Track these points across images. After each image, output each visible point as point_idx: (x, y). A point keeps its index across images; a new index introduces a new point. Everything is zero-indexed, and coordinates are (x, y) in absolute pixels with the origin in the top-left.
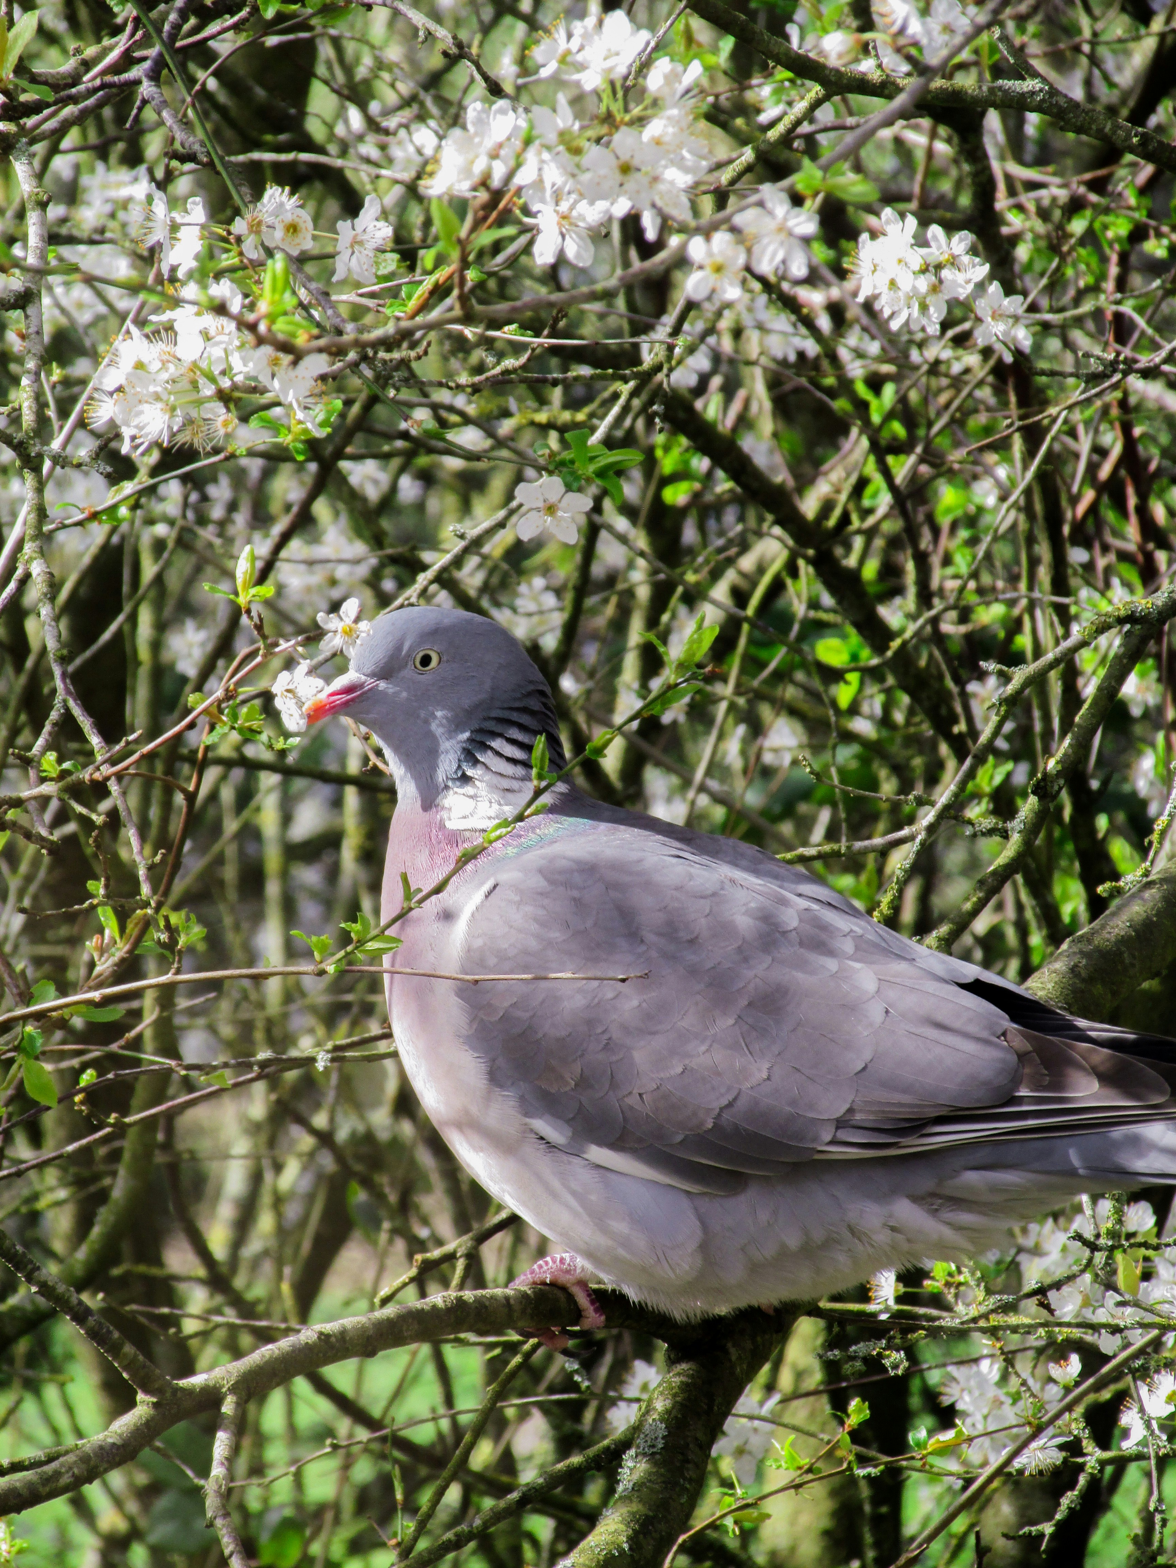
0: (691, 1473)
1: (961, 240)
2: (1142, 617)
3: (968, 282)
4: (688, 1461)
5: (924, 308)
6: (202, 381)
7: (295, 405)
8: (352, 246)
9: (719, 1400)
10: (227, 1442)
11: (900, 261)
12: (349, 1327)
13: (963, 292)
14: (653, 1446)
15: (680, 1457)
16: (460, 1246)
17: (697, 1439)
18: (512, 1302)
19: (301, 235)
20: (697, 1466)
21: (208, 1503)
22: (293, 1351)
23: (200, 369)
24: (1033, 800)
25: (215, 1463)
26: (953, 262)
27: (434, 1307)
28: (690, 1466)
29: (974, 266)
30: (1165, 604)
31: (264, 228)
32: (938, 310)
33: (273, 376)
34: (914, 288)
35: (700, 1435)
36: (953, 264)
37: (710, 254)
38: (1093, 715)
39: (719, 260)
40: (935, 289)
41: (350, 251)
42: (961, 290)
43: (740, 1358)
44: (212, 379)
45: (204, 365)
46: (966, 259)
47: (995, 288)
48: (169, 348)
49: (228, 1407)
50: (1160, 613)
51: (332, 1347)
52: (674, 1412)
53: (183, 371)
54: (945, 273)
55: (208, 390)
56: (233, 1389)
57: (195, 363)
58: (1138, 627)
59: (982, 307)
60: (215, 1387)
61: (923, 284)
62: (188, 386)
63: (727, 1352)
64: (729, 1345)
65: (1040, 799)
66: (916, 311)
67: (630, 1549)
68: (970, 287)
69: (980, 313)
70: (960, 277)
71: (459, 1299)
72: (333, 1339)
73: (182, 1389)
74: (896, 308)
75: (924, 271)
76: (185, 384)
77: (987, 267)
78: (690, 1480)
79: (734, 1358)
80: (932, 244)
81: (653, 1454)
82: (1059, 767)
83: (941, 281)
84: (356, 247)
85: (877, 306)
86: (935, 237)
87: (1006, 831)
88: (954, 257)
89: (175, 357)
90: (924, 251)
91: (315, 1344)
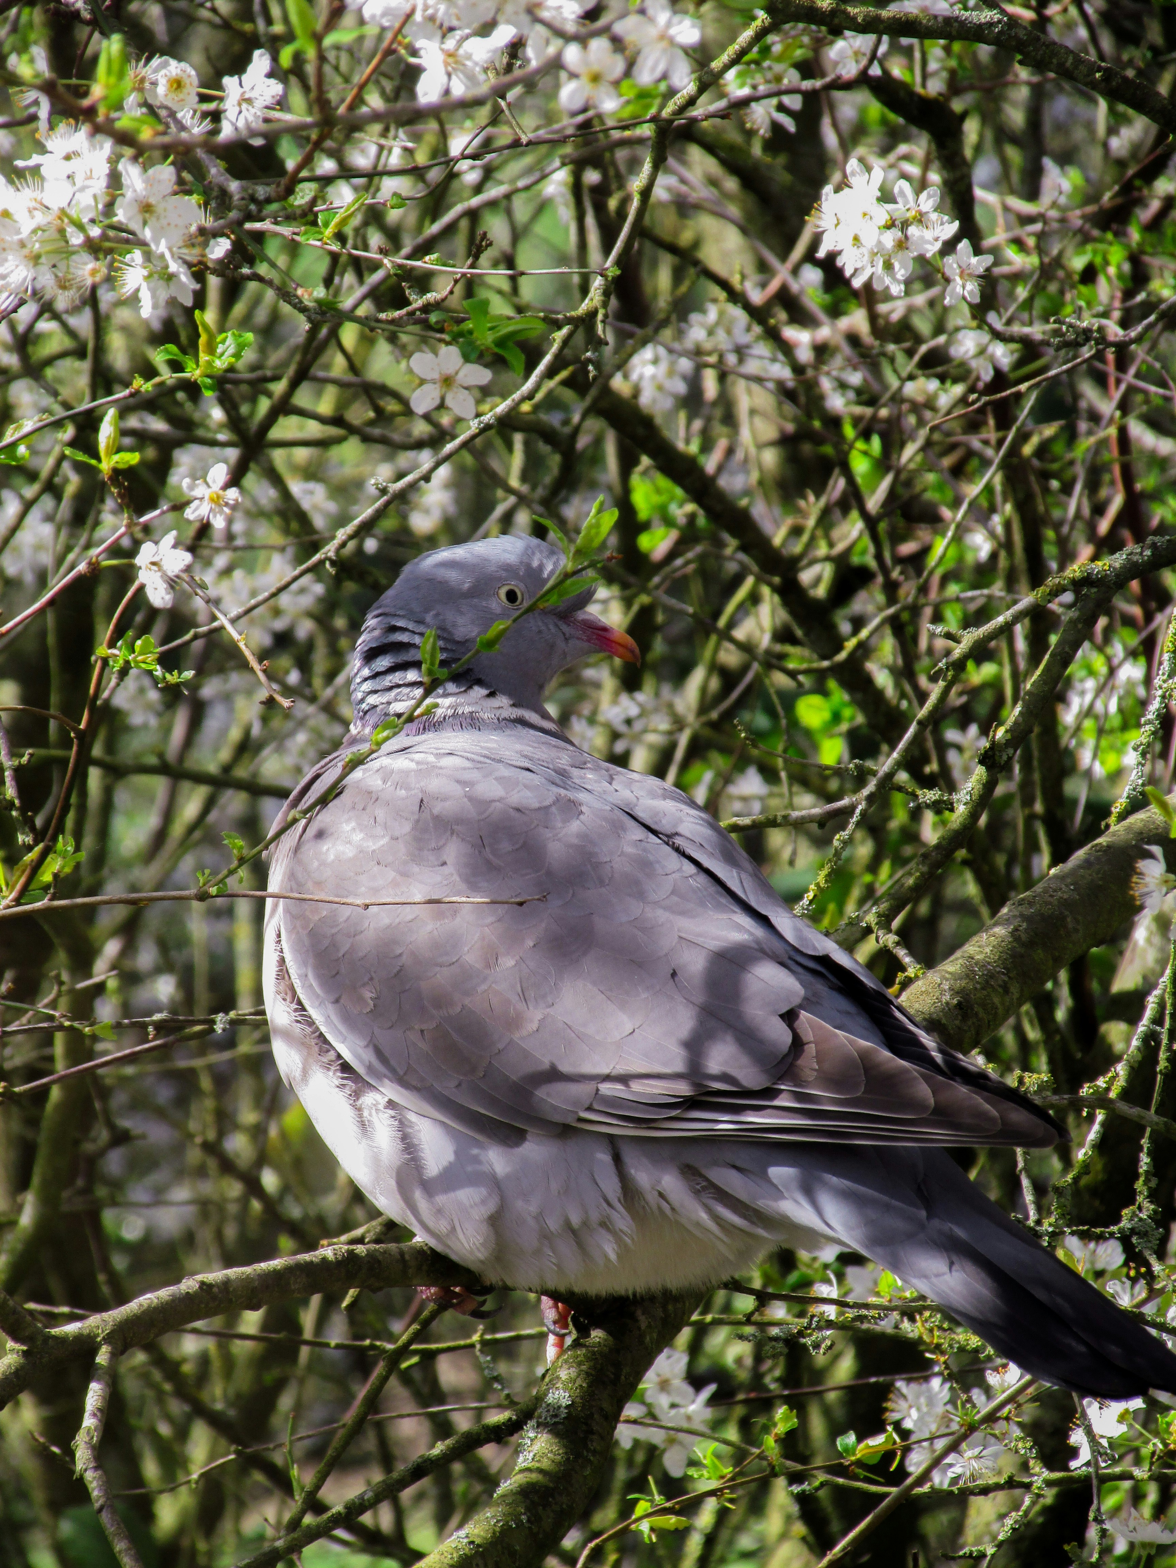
0: (595, 1444)
1: (929, 197)
2: (1099, 580)
3: (937, 239)
4: (592, 1432)
5: (888, 266)
6: (70, 230)
7: (168, 256)
8: (240, 105)
9: (626, 1370)
10: (100, 1393)
11: (865, 214)
12: (233, 1277)
13: (932, 250)
14: (556, 1416)
15: (584, 1427)
16: (368, 1231)
17: (602, 1409)
18: (407, 1257)
19: (185, 91)
20: (602, 1438)
21: (78, 1454)
22: (173, 1301)
23: (68, 216)
24: (980, 771)
25: (87, 1415)
26: (920, 219)
27: (324, 1260)
28: (595, 1437)
29: (942, 224)
30: (1123, 567)
31: (147, 85)
32: (903, 266)
33: (145, 223)
34: (879, 242)
35: (606, 1405)
36: (920, 221)
37: (585, 62)
38: (1045, 683)
39: (596, 68)
40: (902, 245)
41: (237, 109)
42: (928, 247)
43: (649, 1326)
44: (80, 227)
45: (73, 213)
46: (934, 216)
47: (964, 245)
48: (37, 195)
49: (102, 1358)
50: (1117, 576)
51: (214, 1298)
52: (579, 1382)
53: (49, 218)
54: (913, 230)
55: (76, 239)
56: (108, 1339)
57: (62, 210)
58: (1094, 590)
59: (951, 264)
60: (89, 1335)
61: (889, 239)
62: (56, 236)
63: (636, 1321)
64: (639, 1313)
65: (988, 769)
66: (879, 268)
67: (529, 1521)
68: (938, 246)
69: (948, 272)
70: (928, 235)
71: (351, 1253)
72: (215, 1290)
73: (55, 1338)
74: (859, 265)
75: (890, 225)
76: (52, 233)
77: (957, 224)
78: (594, 1452)
79: (643, 1326)
80: (899, 199)
81: (555, 1424)
82: (1009, 736)
83: (906, 237)
84: (244, 106)
85: (839, 262)
86: (902, 192)
87: (952, 804)
88: (922, 214)
89: (41, 204)
90: (890, 207)
91: (196, 1293)
